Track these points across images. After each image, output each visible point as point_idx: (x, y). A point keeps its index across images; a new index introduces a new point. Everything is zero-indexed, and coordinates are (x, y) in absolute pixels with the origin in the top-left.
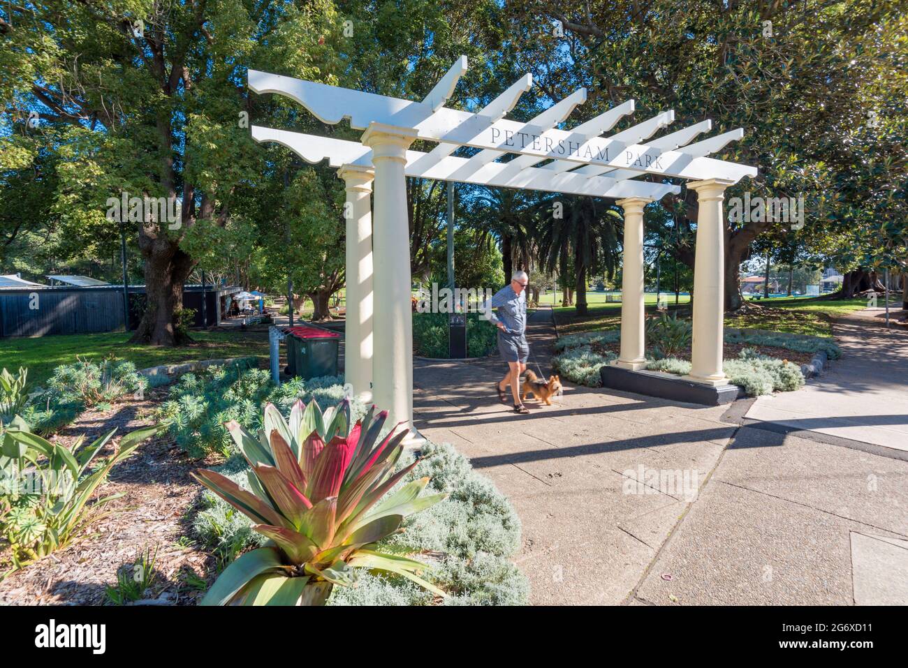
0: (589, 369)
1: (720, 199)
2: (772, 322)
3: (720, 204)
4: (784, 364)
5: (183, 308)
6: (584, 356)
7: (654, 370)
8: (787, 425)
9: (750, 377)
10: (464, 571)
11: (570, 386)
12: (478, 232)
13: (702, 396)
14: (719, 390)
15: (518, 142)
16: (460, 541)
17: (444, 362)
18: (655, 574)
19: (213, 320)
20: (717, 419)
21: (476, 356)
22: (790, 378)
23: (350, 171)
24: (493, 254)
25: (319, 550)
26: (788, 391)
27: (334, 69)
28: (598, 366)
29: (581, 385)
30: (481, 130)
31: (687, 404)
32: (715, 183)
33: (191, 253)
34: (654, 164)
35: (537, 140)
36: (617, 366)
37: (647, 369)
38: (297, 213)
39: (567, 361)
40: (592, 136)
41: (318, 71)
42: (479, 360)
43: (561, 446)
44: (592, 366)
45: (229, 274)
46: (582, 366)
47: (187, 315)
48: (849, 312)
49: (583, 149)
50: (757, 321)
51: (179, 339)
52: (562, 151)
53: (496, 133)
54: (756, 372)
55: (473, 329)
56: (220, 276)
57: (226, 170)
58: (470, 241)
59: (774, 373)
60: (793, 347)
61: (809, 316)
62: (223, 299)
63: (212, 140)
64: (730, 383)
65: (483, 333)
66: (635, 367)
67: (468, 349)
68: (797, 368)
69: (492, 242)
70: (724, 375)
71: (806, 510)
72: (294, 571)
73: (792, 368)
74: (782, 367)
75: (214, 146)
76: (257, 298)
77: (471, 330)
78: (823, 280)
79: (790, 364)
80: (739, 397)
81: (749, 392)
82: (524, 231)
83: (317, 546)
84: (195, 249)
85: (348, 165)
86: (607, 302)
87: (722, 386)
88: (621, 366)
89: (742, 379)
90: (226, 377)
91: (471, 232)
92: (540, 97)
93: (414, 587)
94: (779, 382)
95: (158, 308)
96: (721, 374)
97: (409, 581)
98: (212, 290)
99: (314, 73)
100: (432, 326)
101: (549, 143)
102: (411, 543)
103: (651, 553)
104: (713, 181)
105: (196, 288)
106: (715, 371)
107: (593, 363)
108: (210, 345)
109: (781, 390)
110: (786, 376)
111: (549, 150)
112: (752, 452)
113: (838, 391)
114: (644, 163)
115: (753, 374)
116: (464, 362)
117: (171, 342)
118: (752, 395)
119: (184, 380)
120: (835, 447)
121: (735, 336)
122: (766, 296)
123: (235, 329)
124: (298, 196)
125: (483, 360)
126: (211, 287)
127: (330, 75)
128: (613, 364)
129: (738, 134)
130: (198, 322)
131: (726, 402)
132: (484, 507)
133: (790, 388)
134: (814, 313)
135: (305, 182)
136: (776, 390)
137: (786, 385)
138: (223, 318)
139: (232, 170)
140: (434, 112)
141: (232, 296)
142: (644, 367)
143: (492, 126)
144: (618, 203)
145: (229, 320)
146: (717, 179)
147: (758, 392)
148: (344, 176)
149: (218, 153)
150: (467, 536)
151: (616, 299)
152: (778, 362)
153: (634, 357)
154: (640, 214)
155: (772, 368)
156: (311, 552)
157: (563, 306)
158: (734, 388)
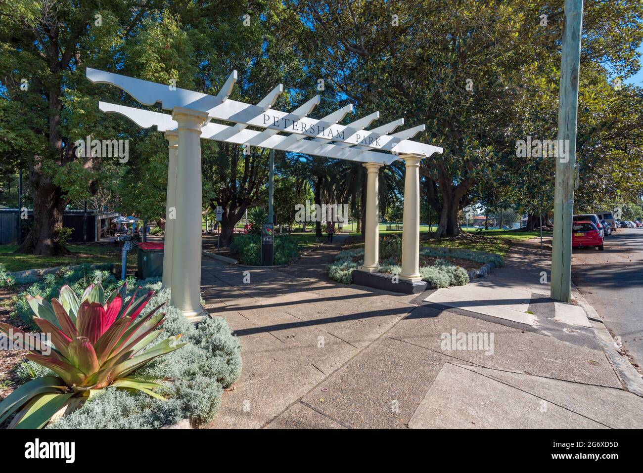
0: (345, 272)
1: (418, 166)
2: (474, 244)
3: (418, 169)
4: (457, 268)
5: (63, 227)
6: (346, 264)
7: (383, 272)
8: (445, 305)
9: (434, 276)
10: (184, 387)
11: (332, 284)
12: (298, 180)
13: (405, 288)
14: (414, 284)
15: (283, 123)
16: (192, 372)
17: (257, 269)
18: (319, 388)
19: (91, 237)
20: (407, 302)
21: (280, 264)
22: (460, 277)
23: (172, 135)
24: (309, 194)
25: (86, 376)
26: (458, 285)
27: (177, 65)
28: (351, 270)
29: (339, 283)
30: (256, 116)
31: (397, 293)
32: (414, 156)
33: (61, 186)
34: (375, 143)
35: (295, 124)
36: (362, 270)
37: (379, 272)
38: (148, 162)
39: (334, 267)
40: (333, 123)
41: (164, 66)
42: (282, 267)
43: (305, 319)
44: (348, 270)
45: (111, 203)
46: (342, 270)
47: (65, 233)
48: (525, 239)
49: (327, 131)
50: (465, 244)
51: (57, 250)
52: (312, 131)
53: (267, 118)
54: (439, 273)
55: (280, 245)
56: (103, 204)
57: (92, 128)
58: (293, 185)
59: (450, 274)
60: (476, 259)
61: (499, 241)
62: (103, 221)
63: (82, 108)
64: (423, 280)
65: (286, 248)
66: (371, 270)
67: (275, 259)
68: (465, 272)
69: (308, 187)
70: (419, 275)
71: (428, 352)
72: (67, 391)
73: (462, 271)
74: (456, 270)
75: (82, 111)
76: (132, 221)
77: (278, 247)
78: (523, 219)
79: (461, 269)
80: (427, 289)
81: (433, 285)
82: (329, 179)
83: (84, 374)
84: (65, 184)
85: (170, 131)
86: (387, 230)
87: (417, 282)
88: (364, 270)
89: (430, 277)
90: (73, 275)
91: (293, 179)
92: (339, 92)
93: (146, 397)
94: (453, 280)
95: (41, 227)
96: (418, 274)
97: (143, 393)
98: (93, 214)
99: (161, 67)
100: (250, 243)
101: (304, 126)
102: (158, 373)
103: (323, 377)
104: (412, 155)
105: (80, 212)
106: (414, 272)
107: (348, 269)
108: (82, 255)
109: (455, 285)
110: (457, 276)
111: (304, 130)
112: (417, 320)
113: (490, 286)
114: (368, 142)
115: (437, 275)
116: (271, 268)
117: (49, 252)
118: (435, 288)
119: (45, 279)
120: (466, 317)
121: (445, 253)
122: (486, 229)
123: (109, 243)
124: (148, 150)
125: (285, 267)
126: (93, 212)
127: (173, 70)
128: (359, 268)
129: (423, 127)
130: (76, 238)
131: (418, 291)
132: (218, 352)
133: (460, 283)
134: (503, 239)
135: (154, 140)
136: (451, 285)
137: (457, 282)
138: (102, 236)
139: (97, 129)
140: (223, 102)
141: (111, 219)
142: (377, 270)
143: (264, 113)
144: (364, 165)
145: (107, 238)
146: (414, 154)
147: (438, 286)
148: (168, 138)
149: (87, 116)
150: (198, 369)
151: (393, 228)
152: (454, 267)
153: (373, 264)
154: (376, 173)
155: (450, 271)
156: (80, 378)
157: (357, 232)
158: (424, 283)
